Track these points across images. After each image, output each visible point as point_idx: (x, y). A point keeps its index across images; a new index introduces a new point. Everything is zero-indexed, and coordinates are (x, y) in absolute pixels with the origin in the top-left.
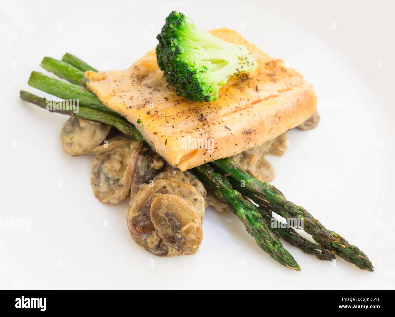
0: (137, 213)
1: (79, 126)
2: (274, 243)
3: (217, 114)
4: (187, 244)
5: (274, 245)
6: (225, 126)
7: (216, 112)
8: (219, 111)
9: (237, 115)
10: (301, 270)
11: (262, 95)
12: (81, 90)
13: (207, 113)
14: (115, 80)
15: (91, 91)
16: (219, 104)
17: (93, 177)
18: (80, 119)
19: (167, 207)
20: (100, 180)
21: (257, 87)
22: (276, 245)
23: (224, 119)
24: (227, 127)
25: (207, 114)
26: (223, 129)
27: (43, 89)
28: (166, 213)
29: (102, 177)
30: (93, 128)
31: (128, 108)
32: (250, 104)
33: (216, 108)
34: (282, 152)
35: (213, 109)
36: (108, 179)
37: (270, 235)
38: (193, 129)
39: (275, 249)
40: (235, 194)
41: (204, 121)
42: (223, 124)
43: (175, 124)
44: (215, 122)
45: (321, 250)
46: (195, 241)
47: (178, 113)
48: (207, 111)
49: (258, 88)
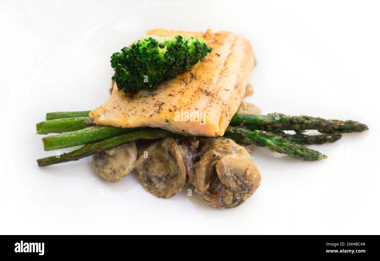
0: (207, 185)
1: (109, 156)
2: (302, 150)
3: (213, 85)
4: (254, 184)
5: (302, 151)
6: (225, 89)
7: (212, 84)
8: (212, 82)
9: (224, 78)
10: (328, 157)
11: (224, 57)
12: (94, 129)
13: (207, 87)
14: (114, 107)
15: (103, 126)
16: (209, 78)
17: (146, 185)
18: (106, 151)
19: (228, 166)
20: (154, 184)
21: (217, 54)
22: (303, 150)
23: (220, 85)
24: (226, 89)
25: (208, 89)
26: (225, 92)
27: (63, 147)
28: (230, 171)
29: (154, 180)
30: (123, 151)
31: (151, 117)
32: (223, 67)
33: (209, 82)
34: (253, 91)
35: (208, 83)
36: (160, 179)
37: (297, 146)
38: (210, 103)
39: (305, 153)
40: (257, 132)
41: (210, 94)
42: (222, 89)
43: (195, 107)
44: (217, 90)
45: (330, 135)
46: (257, 179)
47: (191, 99)
48: (206, 87)
49: (219, 54)
